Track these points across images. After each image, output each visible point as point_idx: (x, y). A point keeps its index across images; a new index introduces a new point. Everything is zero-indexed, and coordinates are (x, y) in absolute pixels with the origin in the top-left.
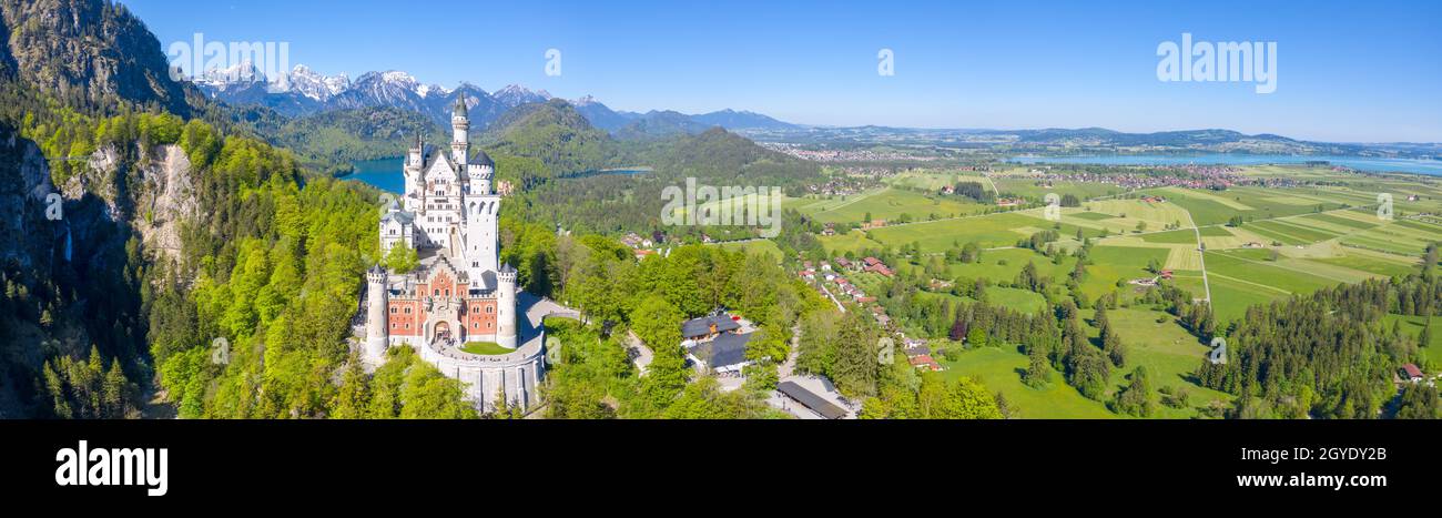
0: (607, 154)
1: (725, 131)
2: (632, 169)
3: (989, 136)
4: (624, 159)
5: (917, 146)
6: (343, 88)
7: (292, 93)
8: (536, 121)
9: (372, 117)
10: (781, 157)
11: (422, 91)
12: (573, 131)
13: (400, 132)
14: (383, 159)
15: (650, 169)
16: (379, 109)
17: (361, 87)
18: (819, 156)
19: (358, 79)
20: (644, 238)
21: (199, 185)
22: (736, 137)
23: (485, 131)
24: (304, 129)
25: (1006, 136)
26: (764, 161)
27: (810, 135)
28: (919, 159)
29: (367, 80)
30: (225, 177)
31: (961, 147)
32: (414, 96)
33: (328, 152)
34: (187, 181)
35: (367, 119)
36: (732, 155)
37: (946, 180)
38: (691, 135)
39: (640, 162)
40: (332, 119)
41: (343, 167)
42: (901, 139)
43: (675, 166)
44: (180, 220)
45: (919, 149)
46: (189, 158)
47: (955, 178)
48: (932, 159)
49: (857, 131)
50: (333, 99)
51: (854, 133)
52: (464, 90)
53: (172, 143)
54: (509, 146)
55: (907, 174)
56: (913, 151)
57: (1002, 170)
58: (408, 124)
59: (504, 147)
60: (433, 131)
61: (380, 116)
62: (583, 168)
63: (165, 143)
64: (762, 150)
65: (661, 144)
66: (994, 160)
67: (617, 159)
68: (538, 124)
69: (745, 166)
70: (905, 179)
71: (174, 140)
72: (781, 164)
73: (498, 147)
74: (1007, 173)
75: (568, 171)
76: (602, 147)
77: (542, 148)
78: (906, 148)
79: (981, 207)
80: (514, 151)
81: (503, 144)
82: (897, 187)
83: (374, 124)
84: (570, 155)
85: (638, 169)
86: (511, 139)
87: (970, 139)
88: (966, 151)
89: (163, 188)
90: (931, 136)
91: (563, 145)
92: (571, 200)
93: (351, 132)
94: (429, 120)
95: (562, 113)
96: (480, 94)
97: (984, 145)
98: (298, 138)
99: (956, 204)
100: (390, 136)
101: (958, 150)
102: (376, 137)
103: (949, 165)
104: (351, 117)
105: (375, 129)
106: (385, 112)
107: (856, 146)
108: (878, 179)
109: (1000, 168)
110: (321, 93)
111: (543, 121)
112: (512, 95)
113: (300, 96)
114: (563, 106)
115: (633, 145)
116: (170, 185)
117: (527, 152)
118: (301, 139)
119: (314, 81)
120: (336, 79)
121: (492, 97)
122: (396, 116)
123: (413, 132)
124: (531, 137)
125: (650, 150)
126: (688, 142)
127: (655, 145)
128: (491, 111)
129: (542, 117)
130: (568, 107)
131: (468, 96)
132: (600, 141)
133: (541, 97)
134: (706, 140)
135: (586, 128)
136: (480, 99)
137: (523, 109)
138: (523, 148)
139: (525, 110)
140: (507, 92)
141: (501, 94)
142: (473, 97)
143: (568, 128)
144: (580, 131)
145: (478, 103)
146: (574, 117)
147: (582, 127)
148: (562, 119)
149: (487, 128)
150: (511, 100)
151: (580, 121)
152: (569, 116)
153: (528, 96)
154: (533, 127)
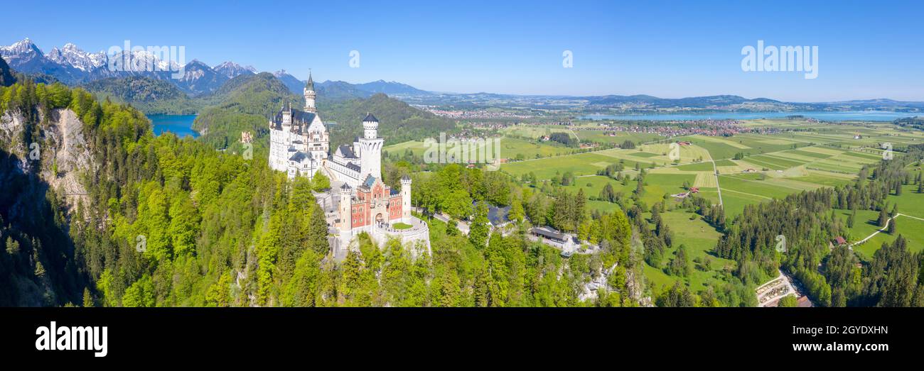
1: (387, 96)
3: (568, 101)
5: (518, 108)
6: (103, 62)
7: (63, 65)
8: (253, 88)
9: (132, 84)
10: (428, 115)
12: (280, 95)
13: (153, 95)
16: (137, 77)
18: (451, 114)
22: (394, 100)
25: (579, 101)
26: (416, 117)
27: (441, 99)
28: (521, 117)
31: (550, 108)
35: (128, 85)
36: (394, 114)
37: (540, 131)
38: (362, 100)
42: (505, 102)
43: (354, 121)
45: (519, 110)
47: (548, 131)
48: (530, 116)
49: (474, 96)
50: (96, 71)
51: (471, 98)
52: (193, 64)
54: (237, 106)
55: (514, 127)
56: (515, 112)
57: (580, 125)
58: (159, 89)
59: (234, 107)
60: (177, 94)
61: (138, 83)
64: (414, 110)
65: (340, 105)
66: (573, 118)
68: (256, 90)
69: (403, 121)
70: (513, 131)
72: (427, 120)
73: (230, 106)
74: (584, 126)
77: (260, 108)
78: (510, 109)
79: (569, 149)
80: (241, 109)
81: (232, 105)
82: (510, 136)
83: (134, 89)
86: (237, 100)
87: (554, 103)
88: (552, 111)
90: (526, 101)
91: (275, 105)
93: (117, 95)
94: (173, 87)
95: (271, 83)
96: (205, 68)
97: (565, 107)
99: (551, 147)
100: (146, 99)
101: (547, 111)
102: (136, 99)
103: (542, 121)
104: (116, 84)
105: (134, 93)
106: (141, 81)
107: (475, 107)
108: (495, 130)
109: (578, 123)
110: (86, 65)
111: (259, 88)
112: (227, 68)
114: (270, 78)
117: (251, 111)
119: (80, 56)
121: (213, 70)
122: (149, 84)
123: (163, 95)
124: (252, 100)
125: (333, 109)
126: (360, 104)
127: (336, 106)
128: (213, 80)
129: (259, 85)
130: (273, 79)
131: (196, 70)
132: (298, 103)
133: (248, 71)
134: (374, 103)
135: (288, 92)
136: (204, 71)
137: (240, 80)
138: (248, 108)
139: (242, 80)
140: (224, 67)
141: (220, 68)
142: (200, 70)
143: (276, 94)
144: (284, 95)
145: (203, 75)
146: (279, 86)
147: (285, 93)
148: (272, 87)
149: (214, 94)
150: (227, 72)
151: (282, 88)
152: (275, 85)
153: (239, 70)
154: (253, 93)
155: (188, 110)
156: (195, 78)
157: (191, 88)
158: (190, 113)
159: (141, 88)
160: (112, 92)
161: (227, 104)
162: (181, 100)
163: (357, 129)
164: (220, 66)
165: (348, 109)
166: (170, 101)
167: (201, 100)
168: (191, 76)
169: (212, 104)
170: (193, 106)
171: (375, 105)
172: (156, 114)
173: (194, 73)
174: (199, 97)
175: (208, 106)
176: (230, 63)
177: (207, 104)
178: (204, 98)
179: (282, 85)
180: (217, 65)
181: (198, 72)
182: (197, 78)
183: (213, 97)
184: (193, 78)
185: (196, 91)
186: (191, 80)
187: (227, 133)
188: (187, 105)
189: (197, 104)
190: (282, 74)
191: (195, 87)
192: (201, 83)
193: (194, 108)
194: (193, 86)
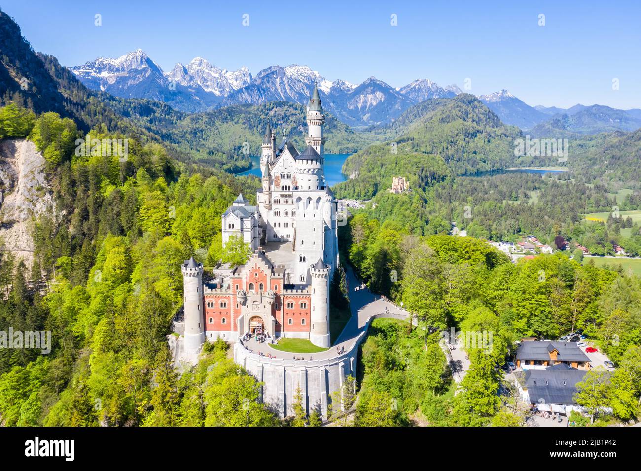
2: (543, 169)
6: (245, 82)
7: (190, 87)
8: (439, 117)
9: (272, 113)
11: (326, 87)
12: (480, 128)
16: (280, 104)
17: (262, 83)
19: (260, 73)
20: (544, 243)
21: (55, 182)
23: (389, 127)
24: (201, 125)
29: (269, 75)
30: (85, 174)
33: (226, 148)
34: (41, 178)
35: (267, 114)
40: (229, 114)
41: (241, 163)
43: (596, 167)
44: (34, 220)
46: (43, 154)
50: (233, 95)
52: (369, 85)
53: (23, 138)
54: (410, 142)
59: (405, 144)
60: (335, 126)
61: (280, 111)
62: (488, 167)
63: (14, 138)
65: (581, 142)
68: (443, 120)
71: (25, 135)
75: (471, 169)
77: (445, 145)
80: (415, 147)
81: (405, 141)
83: (274, 120)
84: (475, 152)
85: (550, 169)
89: (12, 186)
91: (468, 142)
92: (470, 198)
93: (251, 127)
95: (470, 109)
96: (385, 89)
98: (195, 133)
100: (291, 132)
104: (250, 113)
106: (285, 108)
110: (222, 87)
111: (448, 117)
112: (419, 90)
113: (199, 91)
114: (471, 102)
116: (21, 183)
117: (429, 149)
118: (199, 134)
119: (213, 74)
120: (236, 73)
121: (398, 93)
122: (297, 112)
124: (434, 133)
128: (397, 107)
129: (448, 113)
130: (477, 103)
131: (373, 92)
132: (510, 139)
133: (449, 91)
135: (497, 123)
136: (385, 94)
137: (429, 105)
138: (424, 145)
139: (430, 106)
140: (415, 87)
141: (408, 89)
142: (378, 93)
143: (475, 124)
144: (488, 129)
145: (383, 99)
146: (483, 114)
147: (491, 124)
148: (469, 116)
149: (391, 125)
150: (418, 96)
151: (489, 118)
152: (477, 112)
153: (437, 91)
154: (437, 124)
155: (347, 148)
156: (371, 105)
157: (365, 118)
158: (351, 152)
159: (285, 118)
160: (244, 123)
162: (341, 134)
163: (598, 179)
164: (408, 86)
165: (593, 149)
167: (372, 134)
168: (365, 102)
169: (385, 140)
170: (358, 143)
173: (370, 96)
174: (370, 130)
176: (424, 81)
177: (378, 140)
178: (377, 131)
179: (489, 112)
180: (405, 85)
181: (375, 96)
182: (375, 104)
183: (388, 130)
184: (369, 104)
185: (371, 121)
186: (366, 107)
187: (378, 178)
188: (348, 141)
189: (363, 140)
190: (502, 97)
191: (371, 117)
192: (380, 111)
193: (357, 145)
194: (368, 115)
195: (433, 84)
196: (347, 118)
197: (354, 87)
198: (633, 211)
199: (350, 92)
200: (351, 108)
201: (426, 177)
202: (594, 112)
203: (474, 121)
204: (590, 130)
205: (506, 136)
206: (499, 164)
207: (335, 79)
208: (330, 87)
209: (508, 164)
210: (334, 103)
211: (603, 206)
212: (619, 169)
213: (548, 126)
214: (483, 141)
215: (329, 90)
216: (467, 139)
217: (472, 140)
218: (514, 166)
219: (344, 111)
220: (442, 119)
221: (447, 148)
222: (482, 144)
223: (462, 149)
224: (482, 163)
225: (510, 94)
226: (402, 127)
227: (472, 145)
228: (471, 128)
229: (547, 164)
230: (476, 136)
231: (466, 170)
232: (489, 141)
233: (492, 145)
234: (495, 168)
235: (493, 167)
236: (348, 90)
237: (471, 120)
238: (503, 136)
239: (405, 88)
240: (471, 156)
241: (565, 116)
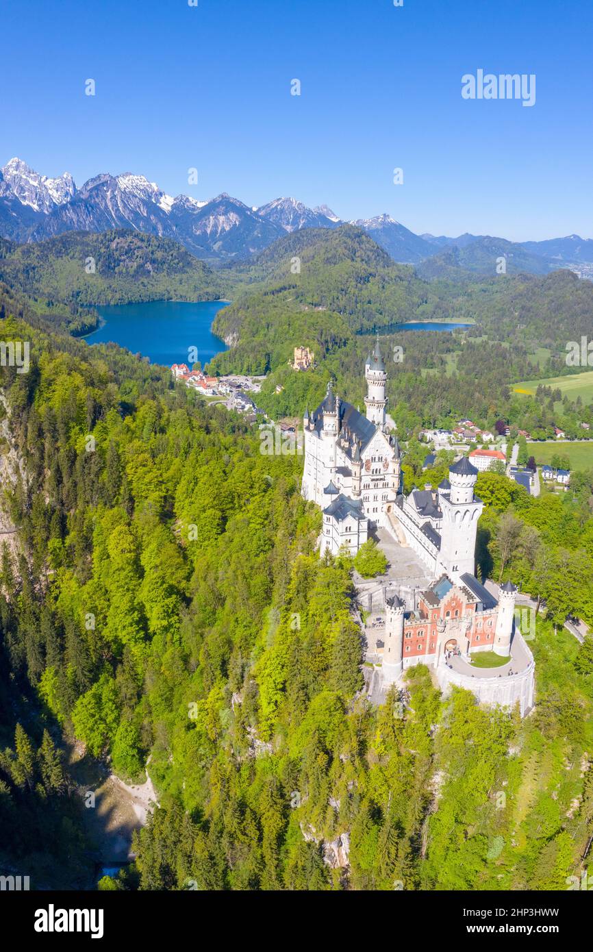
0: (416, 299)
1: (575, 276)
2: (448, 321)
4: (437, 307)
6: (68, 195)
8: (323, 256)
9: (113, 245)
11: (166, 203)
12: (372, 270)
13: (149, 266)
14: (130, 303)
15: (472, 322)
16: (123, 234)
17: (90, 196)
19: (87, 184)
20: (483, 428)
23: (253, 263)
24: (34, 260)
29: (98, 186)
32: (154, 209)
35: (108, 247)
36: (585, 312)
38: (525, 278)
39: (456, 312)
40: (63, 246)
43: (506, 321)
50: (56, 211)
52: (220, 202)
54: (292, 290)
58: (159, 255)
59: (286, 292)
61: (124, 243)
62: (386, 320)
67: (428, 307)
68: (328, 261)
73: (280, 291)
75: (367, 324)
76: (409, 291)
77: (335, 294)
80: (299, 297)
81: (284, 288)
83: (117, 254)
84: (369, 302)
85: (455, 321)
91: (361, 289)
94: (183, 250)
95: (356, 245)
96: (241, 210)
98: (28, 272)
100: (136, 272)
102: (121, 273)
104: (87, 244)
105: (118, 261)
106: (129, 239)
110: (41, 201)
111: (334, 256)
112: (282, 211)
113: (17, 205)
114: (358, 236)
115: (447, 286)
117: (316, 299)
119: (32, 182)
120: (59, 181)
121: (256, 213)
122: (144, 245)
123: (166, 266)
124: (320, 279)
125: (470, 295)
126: (522, 287)
127: (477, 287)
128: (256, 233)
129: (333, 252)
130: (364, 237)
131: (225, 213)
132: (405, 283)
133: (320, 214)
134: (550, 289)
135: (387, 264)
136: (241, 217)
137: (303, 237)
138: (311, 294)
139: (305, 238)
140: (276, 207)
141: (268, 210)
142: (232, 214)
143: (365, 266)
144: (380, 269)
145: (237, 223)
146: (371, 251)
147: (381, 263)
148: (357, 254)
149: (255, 260)
150: (281, 219)
151: (378, 255)
152: (364, 248)
153: (304, 213)
154: (321, 265)
155: (207, 293)
156: (223, 229)
157: (216, 247)
158: (211, 299)
161: (277, 285)
162: (198, 275)
163: (512, 337)
164: (268, 206)
165: (498, 296)
166: (178, 277)
167: (232, 273)
168: (216, 226)
169: (251, 281)
170: (218, 285)
171: (551, 292)
172: (154, 301)
173: (222, 218)
174: (229, 265)
175: (242, 284)
176: (288, 200)
177: (241, 281)
178: (238, 268)
179: (378, 248)
180: (264, 204)
181: (228, 219)
182: (227, 229)
183: (253, 267)
184: (220, 228)
185: (224, 252)
186: (216, 232)
187: (268, 345)
188: (207, 283)
189: (224, 281)
190: (383, 223)
191: (222, 246)
192: (234, 238)
193: (218, 288)
194: (219, 243)
195: (300, 204)
196: (194, 247)
197: (200, 205)
198: (557, 378)
199: (195, 212)
200: (198, 233)
201: (327, 342)
202: (486, 244)
203: (363, 260)
204: (485, 267)
205: (401, 279)
206: (398, 316)
207: (178, 194)
208: (171, 204)
209: (407, 315)
210: (176, 227)
211: (528, 374)
212: (532, 323)
213: (440, 263)
214: (377, 287)
215: (170, 208)
216: (359, 285)
217: (364, 286)
218: (415, 319)
219: (190, 237)
220: (328, 259)
221: (338, 298)
222: (377, 291)
223: (354, 298)
224: (378, 316)
225: (392, 219)
226: (269, 263)
227: (365, 292)
228: (362, 271)
229: (451, 315)
230: (368, 281)
231: (362, 325)
232: (383, 287)
233: (388, 292)
234: (393, 322)
235: (392, 319)
236: (194, 210)
237: (359, 259)
238: (397, 279)
239: (264, 208)
240: (366, 306)
241: (456, 249)
